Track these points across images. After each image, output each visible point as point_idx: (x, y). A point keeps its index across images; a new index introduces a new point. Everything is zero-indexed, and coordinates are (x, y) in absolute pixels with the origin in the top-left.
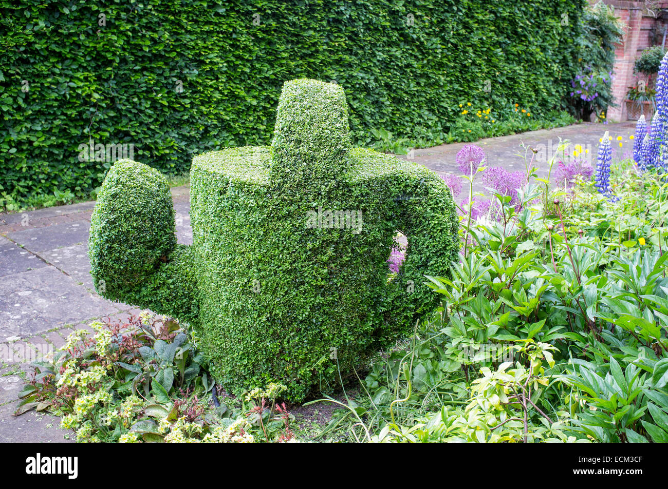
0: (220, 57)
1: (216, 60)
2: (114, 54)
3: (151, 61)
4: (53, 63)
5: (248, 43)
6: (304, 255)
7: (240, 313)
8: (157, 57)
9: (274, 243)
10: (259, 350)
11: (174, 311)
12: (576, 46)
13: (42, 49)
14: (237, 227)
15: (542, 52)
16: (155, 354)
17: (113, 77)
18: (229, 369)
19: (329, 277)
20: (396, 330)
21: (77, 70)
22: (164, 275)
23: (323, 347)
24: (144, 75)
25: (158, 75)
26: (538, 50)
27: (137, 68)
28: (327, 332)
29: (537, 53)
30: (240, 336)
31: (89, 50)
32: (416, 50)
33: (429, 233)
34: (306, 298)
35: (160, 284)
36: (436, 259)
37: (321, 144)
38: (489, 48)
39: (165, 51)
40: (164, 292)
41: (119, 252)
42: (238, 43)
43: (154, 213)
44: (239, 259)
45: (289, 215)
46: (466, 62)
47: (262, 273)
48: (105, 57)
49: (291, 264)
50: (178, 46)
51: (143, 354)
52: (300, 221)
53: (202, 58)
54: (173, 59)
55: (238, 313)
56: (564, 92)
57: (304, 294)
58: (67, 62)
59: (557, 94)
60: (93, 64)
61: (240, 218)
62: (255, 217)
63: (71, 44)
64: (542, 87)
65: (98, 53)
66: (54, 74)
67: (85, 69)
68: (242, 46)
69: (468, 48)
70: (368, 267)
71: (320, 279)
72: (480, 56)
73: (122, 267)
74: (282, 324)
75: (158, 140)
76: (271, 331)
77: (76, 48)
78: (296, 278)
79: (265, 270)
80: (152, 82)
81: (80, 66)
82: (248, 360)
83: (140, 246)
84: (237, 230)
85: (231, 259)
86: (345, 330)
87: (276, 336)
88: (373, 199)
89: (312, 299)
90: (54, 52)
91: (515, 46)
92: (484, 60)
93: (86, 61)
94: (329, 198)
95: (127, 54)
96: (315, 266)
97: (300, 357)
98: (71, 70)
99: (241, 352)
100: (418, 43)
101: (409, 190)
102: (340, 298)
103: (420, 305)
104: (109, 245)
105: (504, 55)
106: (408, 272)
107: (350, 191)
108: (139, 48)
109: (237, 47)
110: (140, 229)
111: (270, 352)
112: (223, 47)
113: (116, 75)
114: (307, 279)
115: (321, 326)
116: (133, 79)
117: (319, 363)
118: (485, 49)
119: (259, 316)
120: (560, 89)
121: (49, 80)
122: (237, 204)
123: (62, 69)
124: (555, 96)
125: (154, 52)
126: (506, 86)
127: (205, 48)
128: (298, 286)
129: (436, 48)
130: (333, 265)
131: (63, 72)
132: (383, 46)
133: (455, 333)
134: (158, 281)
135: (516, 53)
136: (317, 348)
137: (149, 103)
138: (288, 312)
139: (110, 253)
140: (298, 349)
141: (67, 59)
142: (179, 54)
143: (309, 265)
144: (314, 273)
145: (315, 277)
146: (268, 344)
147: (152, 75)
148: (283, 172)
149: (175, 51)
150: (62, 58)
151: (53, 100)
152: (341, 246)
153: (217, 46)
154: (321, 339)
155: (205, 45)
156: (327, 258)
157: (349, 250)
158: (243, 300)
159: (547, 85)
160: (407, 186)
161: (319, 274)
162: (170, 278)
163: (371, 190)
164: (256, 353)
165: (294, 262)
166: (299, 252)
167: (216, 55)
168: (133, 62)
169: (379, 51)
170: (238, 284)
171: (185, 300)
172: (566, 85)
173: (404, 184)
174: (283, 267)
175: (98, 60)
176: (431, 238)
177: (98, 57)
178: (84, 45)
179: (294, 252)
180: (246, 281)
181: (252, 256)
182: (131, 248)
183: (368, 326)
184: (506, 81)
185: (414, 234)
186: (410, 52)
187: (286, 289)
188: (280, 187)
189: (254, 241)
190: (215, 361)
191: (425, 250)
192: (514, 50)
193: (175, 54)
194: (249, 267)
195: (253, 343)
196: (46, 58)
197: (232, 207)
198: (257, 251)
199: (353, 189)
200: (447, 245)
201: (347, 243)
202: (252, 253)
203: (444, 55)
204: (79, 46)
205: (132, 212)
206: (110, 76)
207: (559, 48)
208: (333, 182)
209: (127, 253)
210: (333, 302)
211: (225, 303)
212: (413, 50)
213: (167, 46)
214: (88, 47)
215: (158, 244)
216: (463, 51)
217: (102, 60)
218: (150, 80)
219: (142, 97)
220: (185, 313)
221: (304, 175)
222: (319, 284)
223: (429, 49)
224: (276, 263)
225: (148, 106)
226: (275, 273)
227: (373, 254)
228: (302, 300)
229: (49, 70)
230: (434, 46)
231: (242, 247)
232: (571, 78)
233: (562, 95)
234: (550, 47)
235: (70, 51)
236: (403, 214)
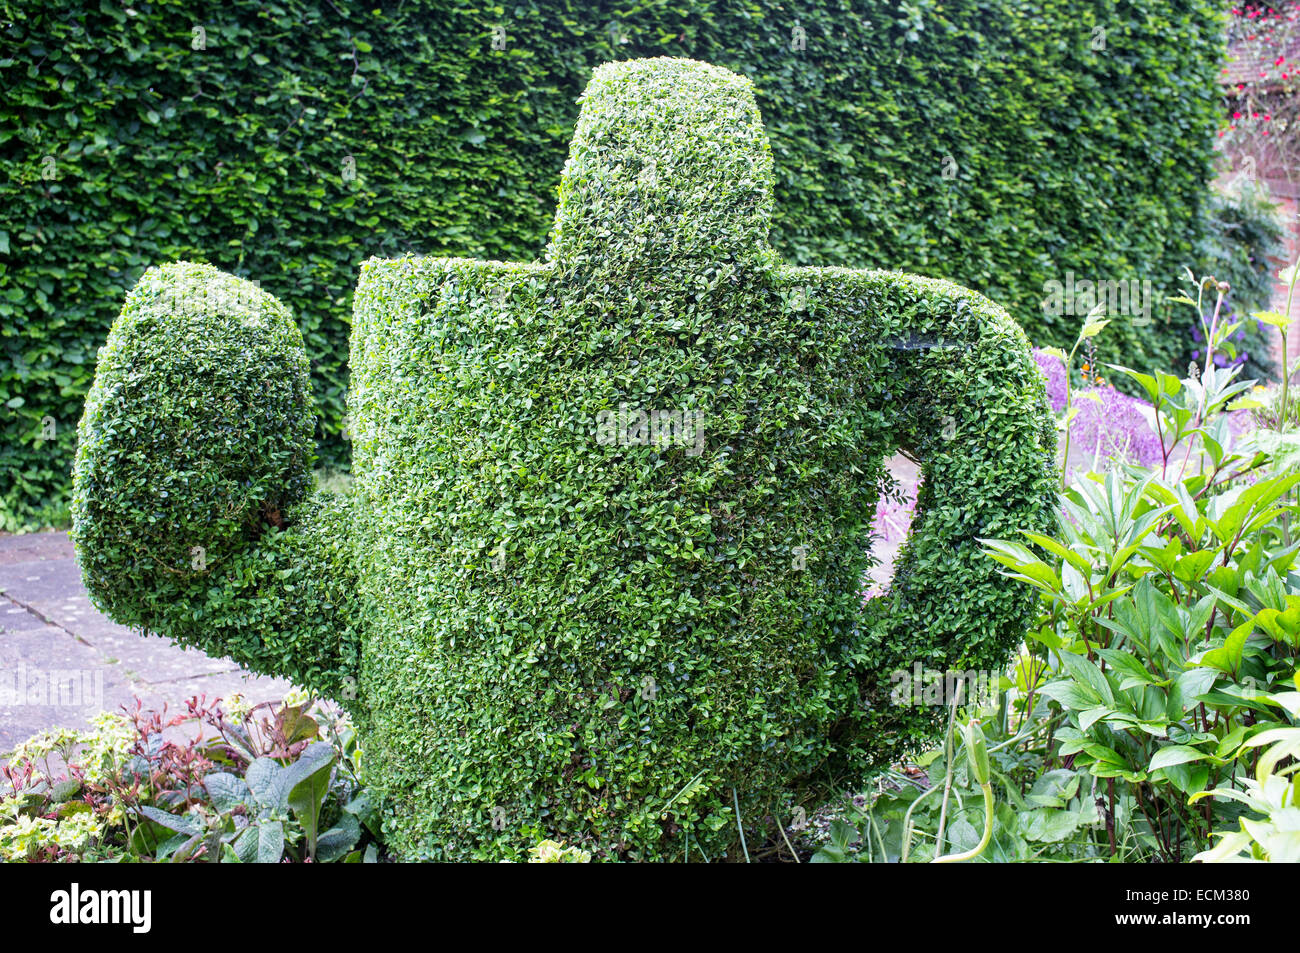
0: (472, 234)
1: (462, 239)
2: (248, 214)
3: (325, 235)
4: (119, 225)
5: (530, 209)
6: (647, 469)
7: (464, 643)
8: (340, 225)
9: (563, 433)
10: (515, 756)
11: (293, 661)
12: (1198, 257)
13: (95, 194)
14: (462, 391)
15: (1130, 263)
16: (247, 792)
17: (241, 259)
18: (434, 816)
19: (714, 539)
20: (890, 726)
21: (168, 241)
22: (270, 557)
23: (697, 750)
24: (309, 262)
25: (340, 263)
26: (1123, 260)
27: (295, 243)
28: (708, 704)
29: (1121, 267)
30: (460, 715)
31: (197, 201)
32: (876, 246)
33: (983, 445)
34: (650, 600)
35: (258, 580)
36: (1002, 516)
37: (694, 173)
38: (1023, 253)
39: (357, 215)
40: (268, 603)
41: (146, 476)
42: (510, 208)
43: (249, 382)
44: (465, 483)
45: (605, 352)
46: (978, 277)
47: (529, 521)
48: (228, 219)
49: (610, 494)
50: (383, 205)
51: (214, 792)
52: (634, 372)
53: (433, 234)
54: (372, 230)
55: (460, 646)
56: (1177, 350)
57: (644, 586)
58: (149, 225)
59: (1164, 354)
60: (203, 231)
61: (470, 367)
62: (513, 358)
63: (160, 188)
64: (1132, 337)
65: (215, 211)
66: (118, 246)
67: (185, 239)
68: (518, 213)
69: (982, 248)
70: (820, 527)
71: (689, 542)
72: (1006, 268)
73: (152, 520)
74: (581, 674)
75: (332, 400)
76: (549, 697)
77: (170, 198)
78: (624, 536)
79: (535, 512)
80: (325, 275)
81: (175, 233)
82: (485, 785)
83: (205, 464)
84: (460, 403)
85: (443, 487)
86: (756, 705)
87: (562, 713)
88: (836, 333)
89: (668, 602)
90: (123, 201)
91: (1076, 251)
92: (1015, 275)
93: (188, 225)
94: (718, 313)
95: (275, 214)
96: (677, 505)
97: (631, 778)
98: (154, 241)
99: (465, 764)
100: (880, 232)
101: (928, 324)
102: (745, 606)
103: (960, 652)
104: (120, 452)
105: (1055, 268)
106: (924, 556)
107: (774, 299)
108: (302, 202)
109: (509, 217)
110: (208, 418)
111: (547, 764)
112: (477, 213)
113: (249, 257)
114: (654, 542)
115: (691, 684)
116: (285, 268)
117: (685, 796)
118: (1015, 254)
119: (516, 650)
120: (1169, 344)
121: (106, 256)
122: (464, 329)
123: (137, 238)
124: (1161, 358)
125: (334, 214)
126: (1061, 332)
127: (443, 214)
128: (626, 564)
129: (917, 245)
130: (726, 507)
131: (137, 244)
132: (810, 236)
133: (1080, 695)
134: (252, 573)
135: (1078, 265)
136: (679, 753)
137: (318, 320)
138: (599, 639)
139: (122, 476)
140: (625, 753)
141: (148, 216)
142: (384, 221)
143: (658, 501)
144: (674, 525)
145: (677, 537)
146: (541, 736)
147: (328, 262)
148: (590, 237)
149: (377, 214)
150: (137, 215)
151: (112, 299)
152: (749, 453)
153: (467, 211)
154: (690, 724)
155: (442, 209)
156: (711, 480)
157: (772, 467)
158: (474, 604)
159: (1144, 333)
160: (920, 317)
161: (689, 528)
162: (285, 565)
163: (830, 306)
164: (505, 764)
165: (618, 489)
166: (632, 461)
167: (463, 229)
168: (288, 232)
169: (801, 244)
170: (460, 556)
171: (324, 629)
172: (1182, 336)
173: (913, 310)
174: (588, 504)
175: (215, 225)
176: (988, 457)
177: (213, 219)
178: (185, 191)
179: (618, 460)
180: (482, 544)
181: (500, 472)
182: (181, 469)
183: (819, 702)
184: (1061, 320)
185: (942, 450)
186: (865, 249)
187: (594, 569)
188: (582, 275)
189: (507, 428)
190: (397, 798)
191: (974, 492)
192: (1075, 259)
193: (375, 220)
194: (491, 505)
195: (498, 731)
196: (104, 215)
197: (450, 342)
198: (514, 455)
199: (783, 295)
200: (1033, 478)
201: (765, 445)
202: (499, 463)
203: (934, 260)
204: (176, 193)
205: (189, 369)
206: (237, 257)
207: (1165, 260)
208: (728, 270)
209: (168, 479)
210: (726, 615)
211: (426, 617)
212: (870, 247)
213: (360, 203)
214: (195, 196)
215: (257, 468)
216: (971, 255)
217: (222, 224)
218: (320, 270)
219: (303, 306)
220: (323, 666)
221: (648, 247)
222: (685, 556)
223: (903, 246)
224: (567, 489)
225: (315, 327)
226: (565, 521)
227: (835, 492)
228: (639, 603)
229: (108, 238)
230: (914, 240)
231: (475, 447)
232: (1191, 321)
233: (1174, 355)
234: (1148, 257)
235: (156, 201)
236: (912, 395)
